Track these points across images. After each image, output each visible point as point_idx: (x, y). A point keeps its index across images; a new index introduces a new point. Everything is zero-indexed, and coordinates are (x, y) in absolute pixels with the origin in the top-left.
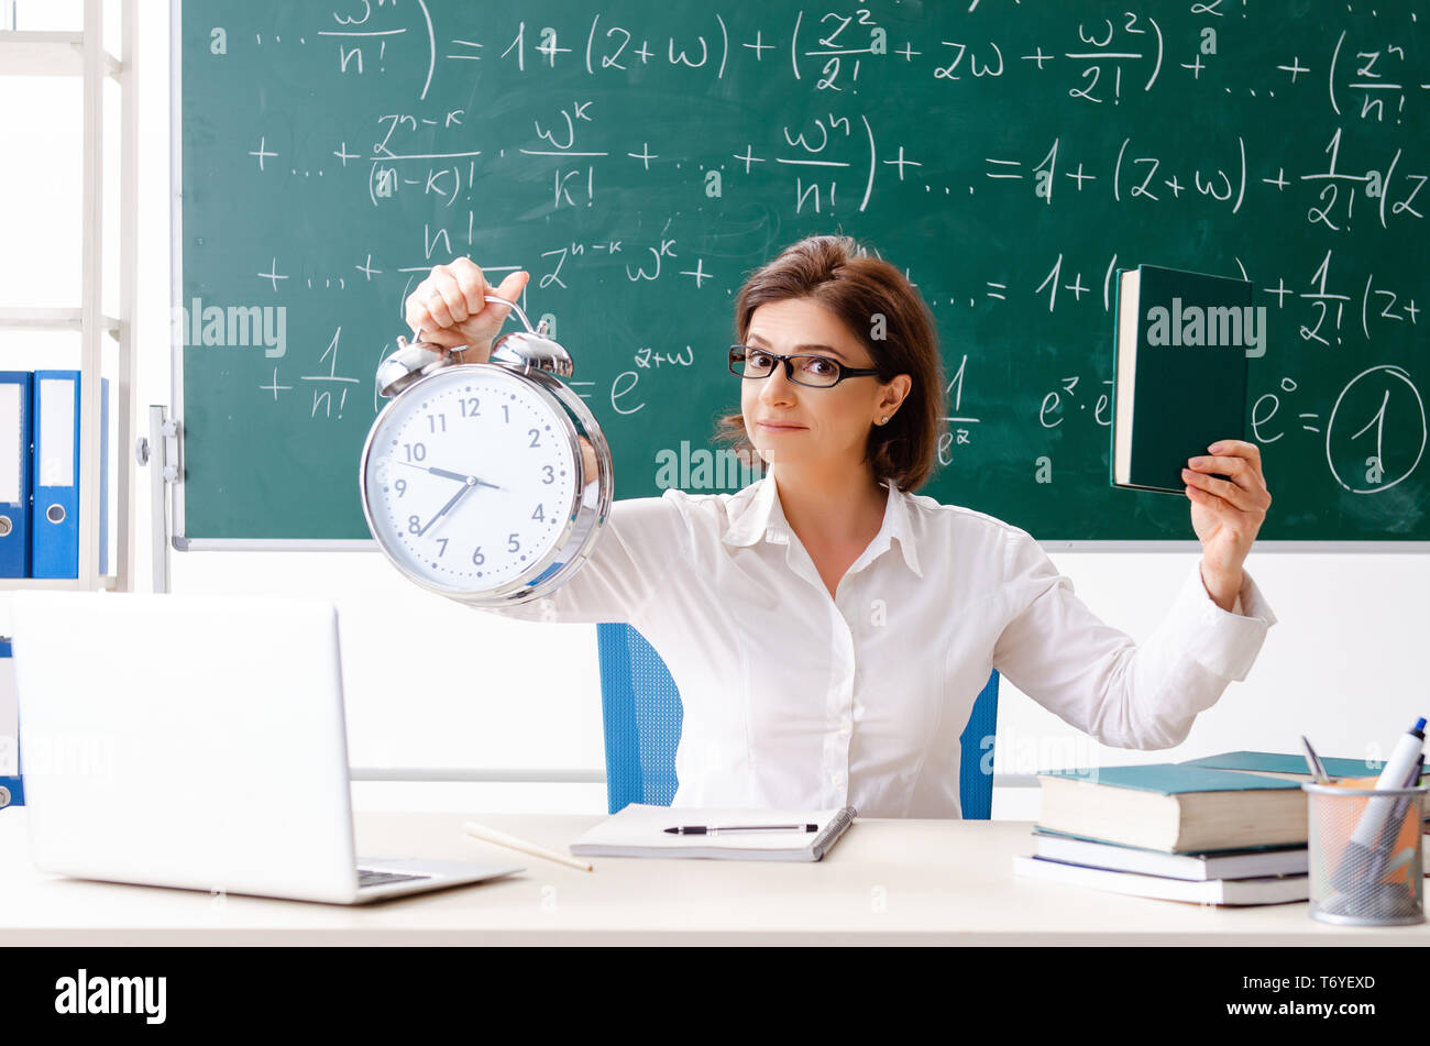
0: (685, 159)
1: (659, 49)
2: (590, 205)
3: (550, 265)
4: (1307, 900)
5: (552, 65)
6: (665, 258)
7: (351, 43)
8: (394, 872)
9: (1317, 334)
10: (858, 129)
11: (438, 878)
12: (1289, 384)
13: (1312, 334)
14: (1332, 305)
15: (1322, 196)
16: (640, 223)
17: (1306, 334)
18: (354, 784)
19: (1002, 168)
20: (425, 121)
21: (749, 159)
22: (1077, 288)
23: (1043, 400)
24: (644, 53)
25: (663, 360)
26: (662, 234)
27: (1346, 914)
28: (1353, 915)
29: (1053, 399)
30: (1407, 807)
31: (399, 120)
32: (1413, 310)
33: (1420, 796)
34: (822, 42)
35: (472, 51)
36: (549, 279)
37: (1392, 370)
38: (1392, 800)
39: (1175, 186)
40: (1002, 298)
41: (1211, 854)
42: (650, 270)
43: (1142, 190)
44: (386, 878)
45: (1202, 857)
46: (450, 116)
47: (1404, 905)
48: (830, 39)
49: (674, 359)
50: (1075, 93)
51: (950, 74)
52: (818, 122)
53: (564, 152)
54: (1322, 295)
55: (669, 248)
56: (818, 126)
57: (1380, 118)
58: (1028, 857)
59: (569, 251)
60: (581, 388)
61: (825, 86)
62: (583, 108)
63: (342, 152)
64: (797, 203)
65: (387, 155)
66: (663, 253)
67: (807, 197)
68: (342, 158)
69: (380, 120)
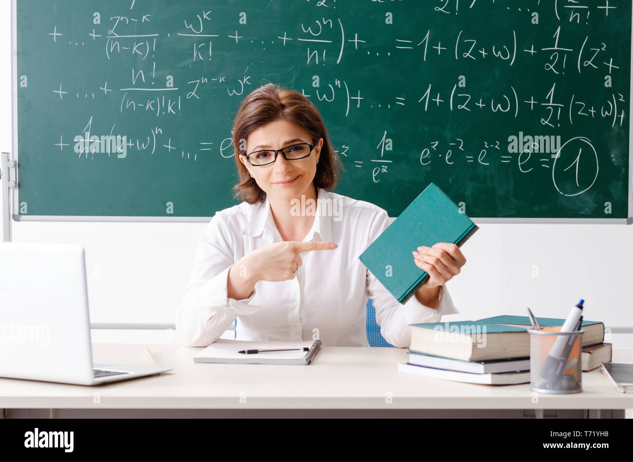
0: (255, 38)
2: (210, 60)
3: (192, 87)
4: (529, 383)
6: (245, 85)
8: (112, 370)
9: (549, 122)
10: (336, 25)
11: (132, 374)
13: (546, 122)
14: (556, 108)
15: (551, 58)
16: (234, 68)
17: (544, 122)
18: (92, 330)
19: (404, 45)
20: (132, 19)
21: (285, 39)
22: (438, 100)
23: (422, 152)
26: (244, 73)
27: (547, 389)
28: (550, 389)
29: (426, 151)
30: (575, 340)
31: (120, 19)
32: (593, 111)
33: (580, 335)
36: (191, 94)
37: (583, 139)
38: (567, 337)
39: (484, 53)
40: (403, 104)
41: (487, 362)
42: (239, 91)
43: (468, 54)
44: (108, 373)
45: (483, 363)
46: (144, 17)
47: (572, 384)
50: (437, 9)
52: (317, 22)
53: (198, 35)
54: (551, 104)
55: (247, 80)
57: (578, 22)
58: (405, 364)
59: (201, 81)
60: (206, 146)
61: (321, 5)
62: (207, 14)
63: (93, 34)
64: (307, 60)
65: (115, 36)
66: (244, 83)
67: (312, 57)
68: (93, 37)
69: (112, 19)
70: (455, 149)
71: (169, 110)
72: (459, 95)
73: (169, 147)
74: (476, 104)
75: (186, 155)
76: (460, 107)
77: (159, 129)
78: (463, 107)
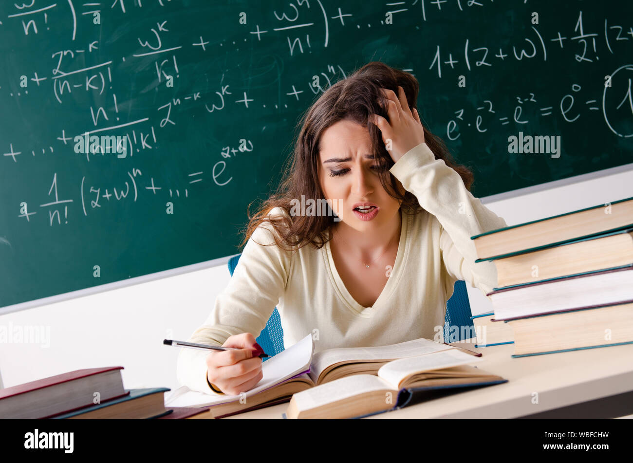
0: (224, 40)
2: (178, 76)
3: (164, 113)
5: (140, 5)
6: (225, 96)
7: (27, 19)
9: (585, 57)
10: (314, 4)
12: (576, 87)
13: (582, 58)
14: (589, 40)
16: (207, 80)
17: (579, 59)
19: (397, 8)
20: (78, 51)
21: (259, 32)
22: (451, 62)
23: (447, 125)
25: (237, 151)
26: (221, 83)
29: (452, 125)
31: (63, 53)
32: (632, 33)
35: (95, 8)
36: (165, 121)
37: (630, 67)
42: (219, 104)
46: (91, 46)
49: (243, 149)
52: (291, 5)
53: (157, 51)
54: (582, 36)
55: (226, 90)
56: (292, 7)
59: (173, 104)
60: (195, 177)
62: (162, 25)
63: (35, 78)
64: (290, 50)
65: (61, 74)
66: (223, 94)
67: (295, 46)
68: (36, 82)
69: (53, 56)
70: (485, 113)
71: (143, 145)
72: (474, 50)
73: (153, 188)
74: (497, 56)
75: (175, 193)
76: (479, 64)
77: (137, 170)
78: (482, 63)
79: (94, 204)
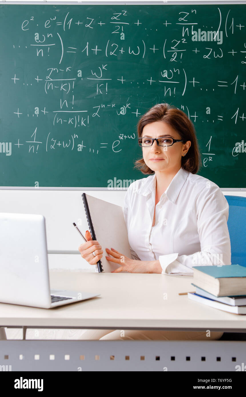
0: (133, 81)
1: (126, 50)
2: (107, 93)
3: (96, 110)
5: (96, 54)
6: (127, 109)
7: (40, 48)
10: (182, 72)
16: (120, 99)
19: (223, 84)
20: (61, 70)
21: (151, 81)
22: (243, 117)
24: (122, 51)
25: (127, 137)
26: (127, 102)
31: (53, 69)
34: (172, 48)
35: (74, 50)
36: (95, 114)
40: (222, 120)
42: (123, 112)
46: (67, 68)
48: (174, 47)
49: (130, 137)
50: (243, 62)
51: (208, 57)
53: (99, 79)
55: (129, 106)
56: (171, 71)
59: (101, 106)
60: (104, 145)
61: (173, 60)
62: (105, 66)
63: (37, 79)
64: (164, 94)
65: (50, 80)
66: (127, 107)
67: (167, 92)
68: (37, 80)
69: (48, 70)
71: (82, 123)
73: (82, 145)
75: (92, 151)
77: (76, 135)
79: (52, 147)
